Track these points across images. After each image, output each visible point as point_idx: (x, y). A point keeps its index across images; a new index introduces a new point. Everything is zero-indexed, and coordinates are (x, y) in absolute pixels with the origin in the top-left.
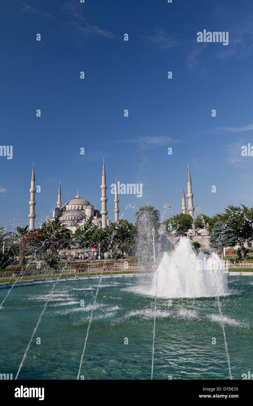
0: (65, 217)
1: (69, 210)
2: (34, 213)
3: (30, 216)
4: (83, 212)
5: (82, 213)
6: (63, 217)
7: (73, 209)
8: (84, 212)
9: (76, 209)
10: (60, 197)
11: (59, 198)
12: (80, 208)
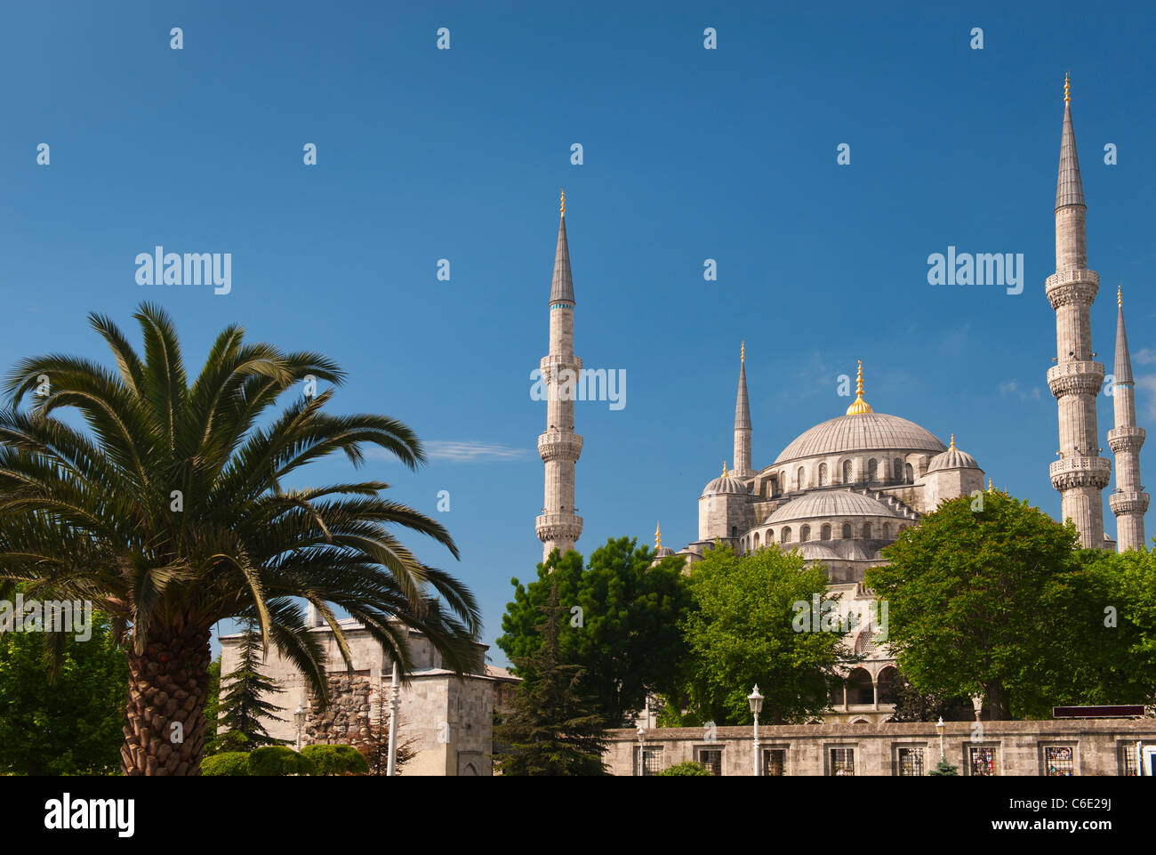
0: (777, 530)
1: (805, 486)
2: (566, 508)
3: (541, 523)
4: (899, 493)
5: (895, 499)
6: (762, 531)
7: (828, 481)
8: (913, 496)
9: (853, 477)
10: (747, 440)
11: (738, 447)
12: (881, 474)
